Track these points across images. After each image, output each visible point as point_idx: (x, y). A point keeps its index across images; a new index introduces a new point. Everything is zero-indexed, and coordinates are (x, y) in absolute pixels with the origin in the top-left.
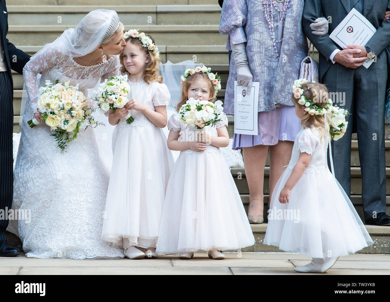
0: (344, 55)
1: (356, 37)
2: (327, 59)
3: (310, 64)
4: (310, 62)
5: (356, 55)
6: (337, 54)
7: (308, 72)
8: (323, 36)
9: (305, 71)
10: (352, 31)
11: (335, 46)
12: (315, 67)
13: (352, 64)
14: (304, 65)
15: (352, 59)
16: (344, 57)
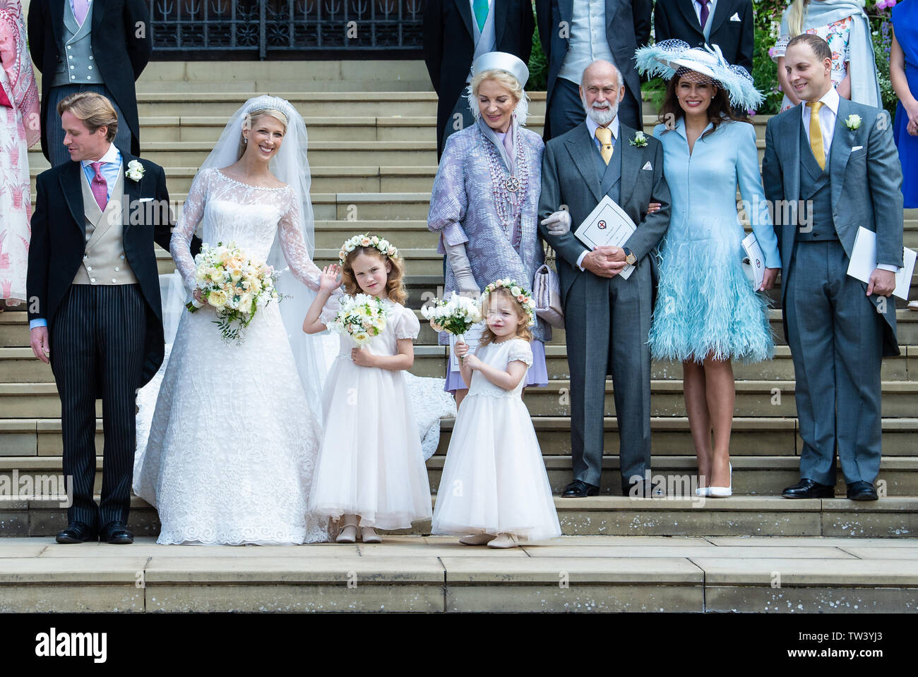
0: (594, 257)
1: (610, 235)
2: (573, 266)
3: (547, 275)
4: (547, 273)
5: (611, 256)
6: (587, 256)
7: (545, 285)
8: (564, 236)
9: (540, 284)
10: (605, 227)
11: (582, 247)
12: (554, 279)
13: (606, 269)
14: (539, 277)
15: (606, 263)
16: (596, 259)
